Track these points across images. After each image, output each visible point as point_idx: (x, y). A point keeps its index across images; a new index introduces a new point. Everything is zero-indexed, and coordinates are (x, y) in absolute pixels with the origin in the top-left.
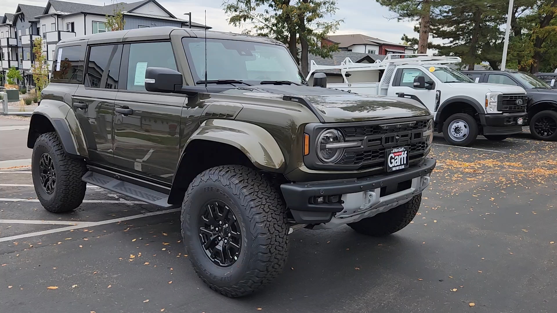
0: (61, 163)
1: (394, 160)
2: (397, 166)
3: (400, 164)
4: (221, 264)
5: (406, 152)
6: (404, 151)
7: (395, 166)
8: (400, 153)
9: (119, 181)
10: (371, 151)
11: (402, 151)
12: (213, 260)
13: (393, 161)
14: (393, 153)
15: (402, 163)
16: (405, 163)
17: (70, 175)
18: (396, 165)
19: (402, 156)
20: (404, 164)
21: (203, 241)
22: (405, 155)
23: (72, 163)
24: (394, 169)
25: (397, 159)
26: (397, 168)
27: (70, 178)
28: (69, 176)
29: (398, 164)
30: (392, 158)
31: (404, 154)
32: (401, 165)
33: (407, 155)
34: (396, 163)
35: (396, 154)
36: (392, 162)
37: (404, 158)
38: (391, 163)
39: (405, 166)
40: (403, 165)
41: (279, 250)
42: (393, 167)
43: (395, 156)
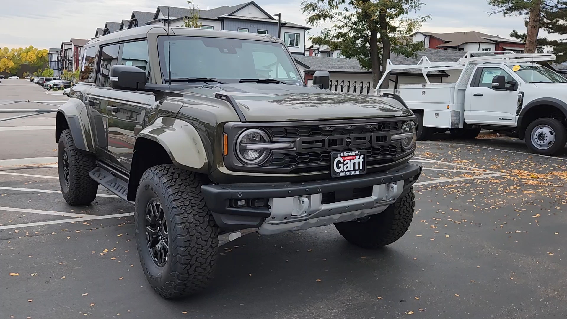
0: (73, 158)
1: (343, 164)
2: (348, 171)
3: (352, 169)
4: (159, 264)
5: (362, 156)
6: (360, 156)
7: (344, 171)
8: (353, 158)
9: (113, 177)
10: (308, 153)
11: (356, 155)
12: (154, 259)
13: (340, 165)
14: (341, 157)
15: (356, 168)
16: (361, 168)
17: (80, 169)
18: (346, 170)
19: (356, 161)
20: (359, 169)
21: (149, 240)
22: (361, 160)
23: (82, 159)
24: (343, 174)
25: (347, 163)
26: (348, 174)
27: (80, 172)
28: (79, 171)
29: (349, 169)
30: (339, 162)
31: (359, 158)
32: (354, 170)
33: (364, 160)
34: (347, 167)
35: (346, 158)
36: (341, 167)
37: (359, 163)
38: (339, 168)
39: (359, 172)
40: (357, 170)
41: (201, 254)
42: (341, 172)
43: (344, 161)
